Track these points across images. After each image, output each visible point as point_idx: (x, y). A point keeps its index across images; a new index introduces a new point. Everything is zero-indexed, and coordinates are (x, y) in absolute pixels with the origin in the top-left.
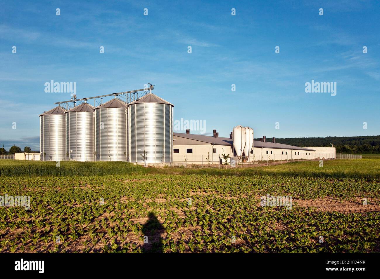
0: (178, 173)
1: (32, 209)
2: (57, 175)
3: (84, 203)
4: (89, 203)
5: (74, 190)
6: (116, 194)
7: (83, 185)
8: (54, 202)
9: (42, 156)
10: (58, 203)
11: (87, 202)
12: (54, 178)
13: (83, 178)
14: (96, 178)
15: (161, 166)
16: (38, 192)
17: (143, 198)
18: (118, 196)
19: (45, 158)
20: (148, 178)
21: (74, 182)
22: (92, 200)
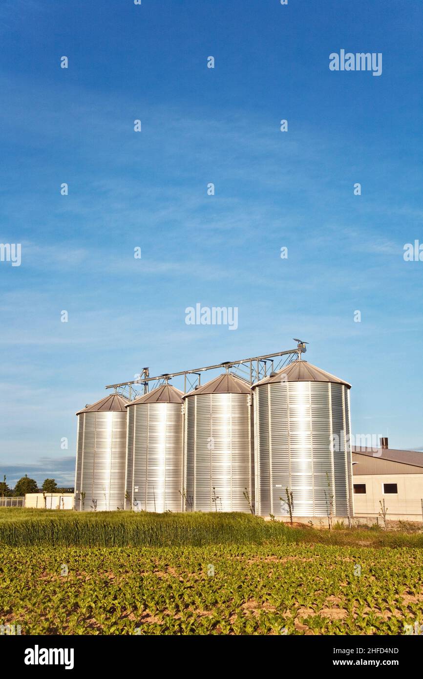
0: (368, 543)
1: (58, 626)
2: (107, 543)
3: (165, 612)
4: (176, 614)
5: (142, 580)
6: (231, 593)
7: (159, 568)
8: (102, 610)
9: (77, 499)
10: (109, 611)
11: (170, 611)
12: (100, 549)
13: (160, 550)
14: (186, 552)
15: (326, 523)
16: (69, 585)
17: (294, 604)
18: (236, 599)
19: (83, 504)
20: (301, 554)
21: (143, 560)
22: (181, 607)
